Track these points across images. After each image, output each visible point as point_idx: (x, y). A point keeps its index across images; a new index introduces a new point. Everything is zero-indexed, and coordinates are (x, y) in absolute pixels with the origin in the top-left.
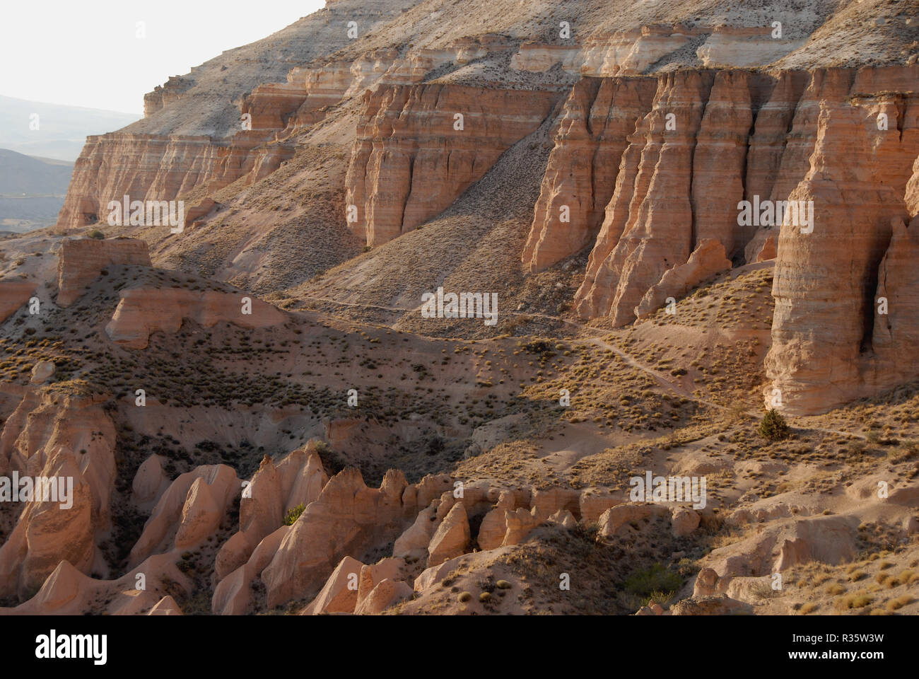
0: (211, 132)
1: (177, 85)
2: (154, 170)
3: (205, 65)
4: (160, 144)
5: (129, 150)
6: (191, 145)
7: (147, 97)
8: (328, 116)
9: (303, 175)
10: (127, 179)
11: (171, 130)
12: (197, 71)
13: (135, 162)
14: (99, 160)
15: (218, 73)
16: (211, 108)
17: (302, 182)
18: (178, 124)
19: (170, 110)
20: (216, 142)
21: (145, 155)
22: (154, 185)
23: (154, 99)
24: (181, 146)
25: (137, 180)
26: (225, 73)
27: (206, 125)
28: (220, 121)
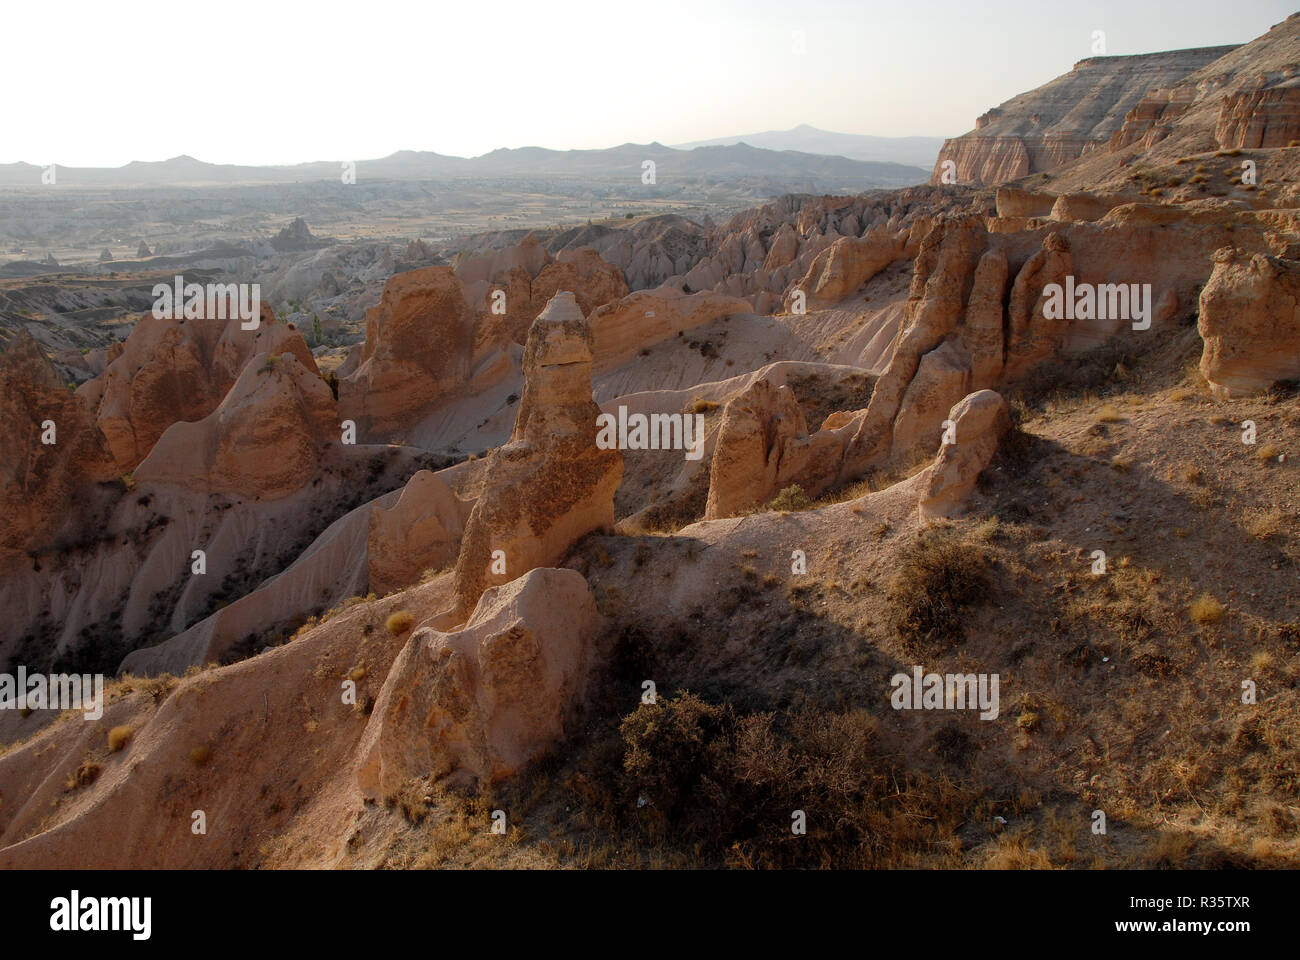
0: (1018, 134)
1: (994, 113)
2: (987, 154)
3: (1007, 102)
4: (992, 141)
5: (974, 144)
6: (1008, 141)
7: (978, 119)
8: (1189, 112)
9: (1185, 140)
10: (974, 159)
11: (997, 134)
12: (1003, 105)
13: (978, 150)
14: (958, 150)
15: (1018, 105)
16: (1017, 122)
17: (1187, 143)
18: (1001, 131)
19: (994, 125)
20: (1020, 139)
21: (983, 146)
22: (988, 161)
23: (984, 120)
24: (1003, 142)
25: (979, 159)
26: (1023, 105)
27: (1015, 131)
28: (1022, 129)
